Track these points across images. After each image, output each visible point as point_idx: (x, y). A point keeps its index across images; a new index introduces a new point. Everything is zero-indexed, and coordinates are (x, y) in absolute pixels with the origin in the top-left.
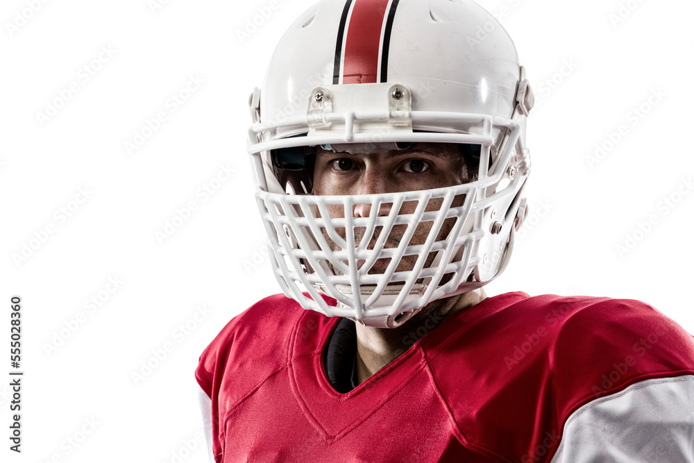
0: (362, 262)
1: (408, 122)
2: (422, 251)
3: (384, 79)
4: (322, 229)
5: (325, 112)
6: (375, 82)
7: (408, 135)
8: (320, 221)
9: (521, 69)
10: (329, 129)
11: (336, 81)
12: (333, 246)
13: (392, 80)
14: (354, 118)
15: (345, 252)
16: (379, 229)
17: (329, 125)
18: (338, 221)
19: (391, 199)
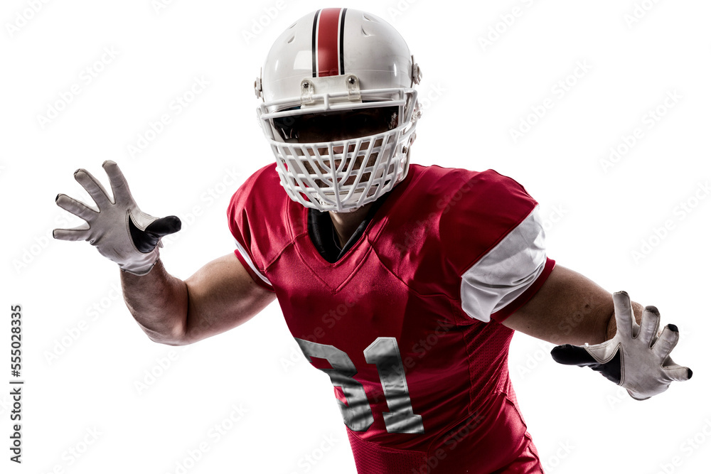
0: (339, 179)
1: (359, 97)
2: (360, 173)
3: (343, 73)
4: (316, 162)
5: (310, 94)
6: (338, 74)
7: (360, 105)
8: (314, 157)
9: (412, 57)
10: (314, 104)
11: (314, 75)
12: (323, 172)
13: (347, 74)
14: (329, 96)
15: (330, 175)
16: (349, 160)
17: (313, 102)
18: (325, 157)
19: (342, 144)
